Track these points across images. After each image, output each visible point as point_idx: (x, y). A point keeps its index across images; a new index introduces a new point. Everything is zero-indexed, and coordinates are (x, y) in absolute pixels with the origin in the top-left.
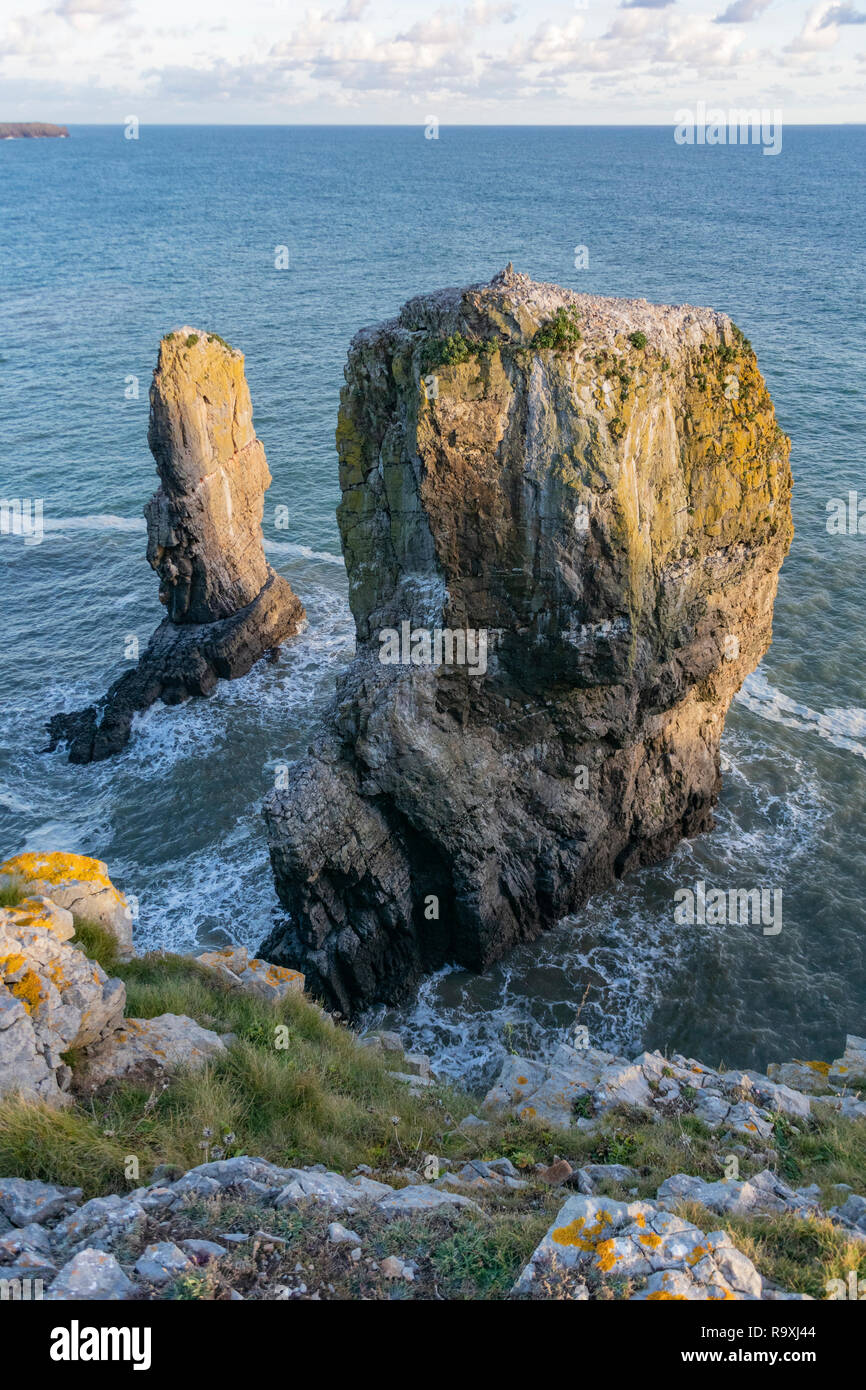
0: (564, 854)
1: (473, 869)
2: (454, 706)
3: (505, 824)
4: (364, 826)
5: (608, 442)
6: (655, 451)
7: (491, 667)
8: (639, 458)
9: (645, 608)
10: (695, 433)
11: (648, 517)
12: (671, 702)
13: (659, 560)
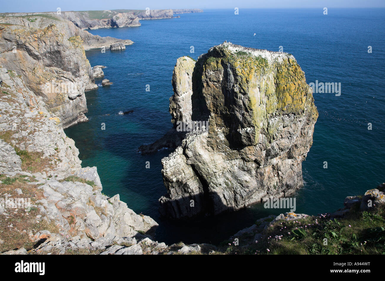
0: (242, 191)
1: (214, 188)
2: (212, 145)
3: (225, 179)
4: (187, 171)
5: (246, 82)
6: (266, 87)
7: (222, 137)
8: (259, 88)
9: (264, 127)
10: (279, 84)
11: (264, 104)
12: (276, 155)
13: (268, 115)
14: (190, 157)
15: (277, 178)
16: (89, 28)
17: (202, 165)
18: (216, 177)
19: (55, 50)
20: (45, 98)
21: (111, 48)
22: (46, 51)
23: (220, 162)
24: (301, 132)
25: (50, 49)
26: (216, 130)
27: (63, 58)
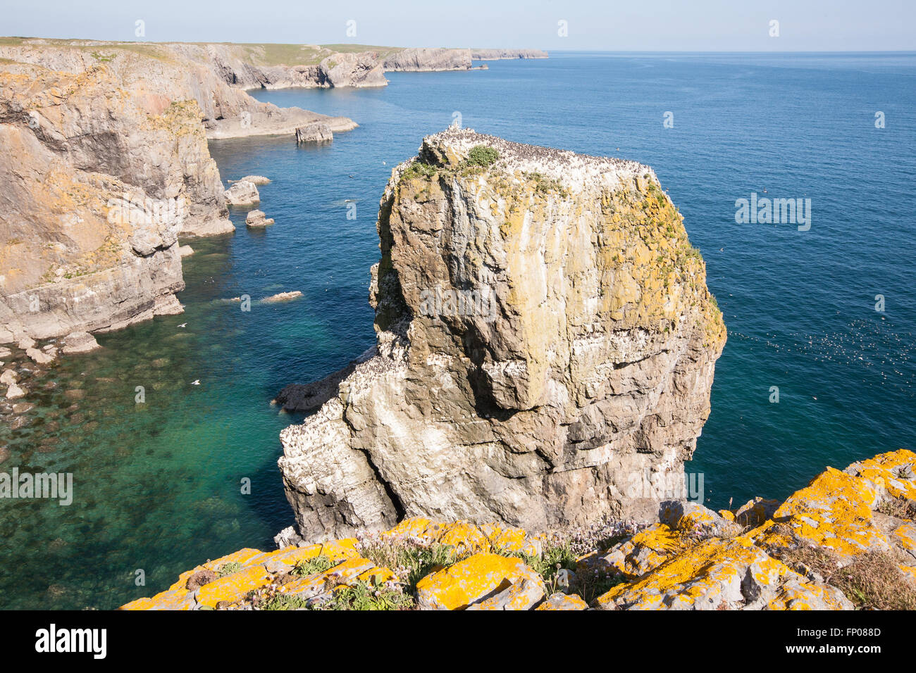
2: (418, 402)
3: (454, 497)
4: (350, 468)
5: (498, 237)
6: (566, 252)
7: (448, 382)
8: (545, 254)
9: (557, 361)
10: (604, 245)
11: (561, 298)
12: (597, 442)
13: (572, 329)
14: (359, 429)
15: (604, 505)
16: (262, 85)
17: (390, 453)
18: (426, 490)
19: (104, 130)
20: (73, 248)
21: (296, 134)
22: (81, 132)
23: (438, 448)
24: (675, 382)
25: (92, 128)
26: (429, 362)
27: (123, 152)
